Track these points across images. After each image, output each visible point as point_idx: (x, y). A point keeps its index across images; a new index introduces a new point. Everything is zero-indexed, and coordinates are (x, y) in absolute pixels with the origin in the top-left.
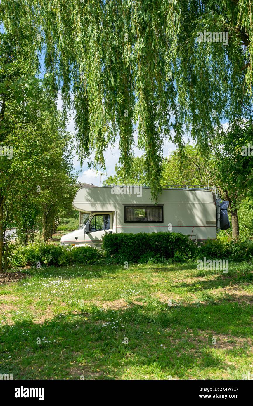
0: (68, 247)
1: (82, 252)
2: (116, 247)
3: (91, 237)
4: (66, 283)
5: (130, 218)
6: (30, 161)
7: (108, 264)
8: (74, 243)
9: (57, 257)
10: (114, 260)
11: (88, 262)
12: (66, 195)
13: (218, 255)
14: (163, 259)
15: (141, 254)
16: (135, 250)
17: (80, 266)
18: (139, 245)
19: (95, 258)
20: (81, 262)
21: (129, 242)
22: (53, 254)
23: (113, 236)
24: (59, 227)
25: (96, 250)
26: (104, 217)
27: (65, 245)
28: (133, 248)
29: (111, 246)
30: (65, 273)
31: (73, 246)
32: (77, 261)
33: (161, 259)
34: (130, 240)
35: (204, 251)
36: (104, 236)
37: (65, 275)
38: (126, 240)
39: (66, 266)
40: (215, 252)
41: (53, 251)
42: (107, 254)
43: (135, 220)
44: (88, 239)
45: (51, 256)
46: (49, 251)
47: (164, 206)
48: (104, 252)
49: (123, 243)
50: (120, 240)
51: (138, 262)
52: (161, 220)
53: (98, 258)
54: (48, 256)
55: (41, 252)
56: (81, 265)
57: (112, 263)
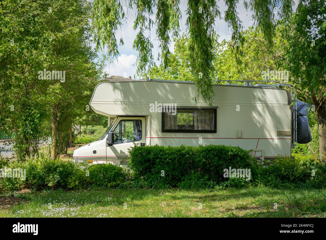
0: (82, 164)
1: (100, 171)
2: (147, 164)
3: (115, 151)
4: (73, 211)
5: (169, 125)
6: (25, 43)
7: (136, 187)
8: (91, 159)
9: (66, 178)
10: (146, 183)
11: (109, 185)
12: (86, 92)
13: (292, 178)
14: (212, 182)
15: (182, 175)
16: (174, 169)
17: (98, 190)
18: (180, 163)
19: (119, 179)
20: (99, 185)
21: (166, 158)
22: (61, 173)
23: (144, 149)
24: (79, 138)
25: (121, 169)
26: (135, 122)
27: (79, 161)
28: (172, 167)
29: (141, 163)
30: (75, 198)
31: (89, 162)
32: (94, 183)
33: (209, 183)
34: (168, 155)
35: (271, 173)
36: (131, 149)
37: (74, 201)
38: (162, 155)
39: (79, 189)
40: (287, 175)
41: (61, 169)
42: (136, 174)
43: (177, 128)
44: (110, 153)
45: (58, 177)
46: (55, 169)
47: (218, 109)
48: (132, 172)
49: (158, 160)
50: (153, 156)
51: (177, 187)
52: (213, 129)
53: (124, 180)
54: (54, 175)
55: (44, 170)
56: (100, 188)
57: (142, 187)
